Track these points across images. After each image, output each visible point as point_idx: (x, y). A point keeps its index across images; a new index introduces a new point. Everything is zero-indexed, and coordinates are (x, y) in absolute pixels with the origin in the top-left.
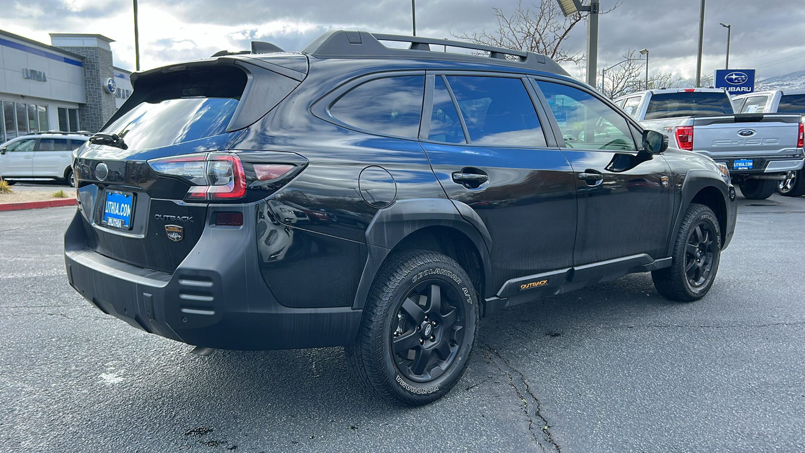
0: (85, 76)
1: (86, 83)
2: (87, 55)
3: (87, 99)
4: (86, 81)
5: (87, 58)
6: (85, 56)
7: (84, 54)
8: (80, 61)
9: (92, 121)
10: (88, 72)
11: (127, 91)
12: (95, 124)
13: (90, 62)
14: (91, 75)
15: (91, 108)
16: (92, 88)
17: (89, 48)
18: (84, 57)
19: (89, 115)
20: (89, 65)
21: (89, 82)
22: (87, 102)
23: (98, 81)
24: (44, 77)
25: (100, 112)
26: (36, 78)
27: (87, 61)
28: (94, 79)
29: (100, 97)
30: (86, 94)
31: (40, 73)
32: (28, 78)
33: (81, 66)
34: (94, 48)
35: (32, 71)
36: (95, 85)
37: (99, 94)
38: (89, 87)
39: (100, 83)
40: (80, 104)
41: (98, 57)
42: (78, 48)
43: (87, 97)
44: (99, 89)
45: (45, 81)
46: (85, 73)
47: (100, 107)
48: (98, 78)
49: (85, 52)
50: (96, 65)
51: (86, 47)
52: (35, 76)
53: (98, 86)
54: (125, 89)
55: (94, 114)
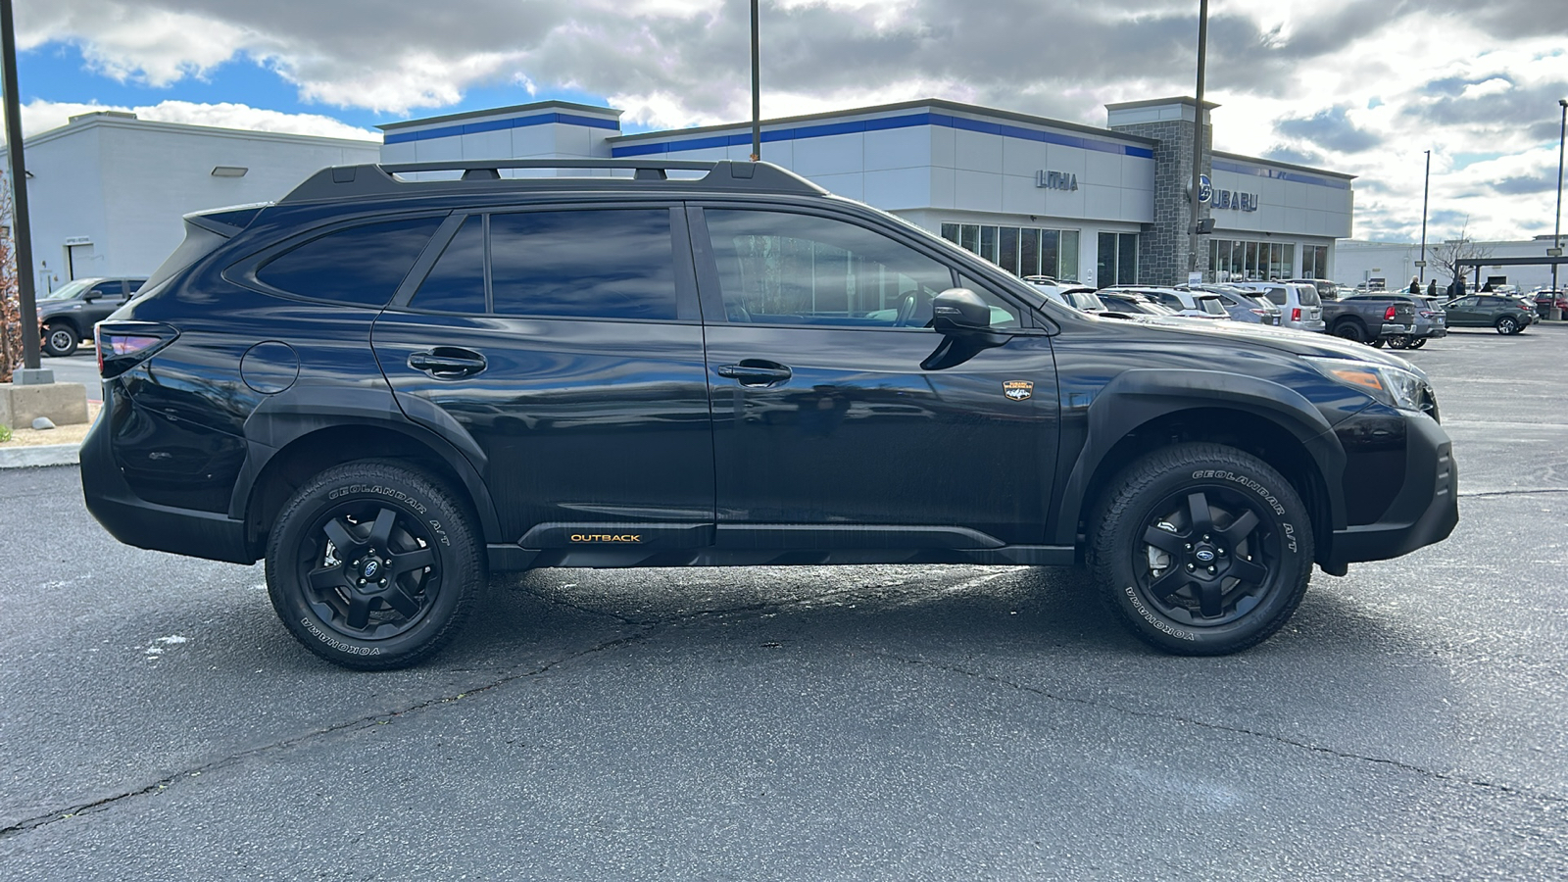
0: (1156, 173)
1: (1156, 187)
2: (1163, 136)
3: (1155, 215)
4: (1156, 182)
5: (1162, 142)
6: (1159, 138)
7: (1158, 136)
8: (1149, 147)
9: (1160, 254)
10: (1161, 166)
11: (1244, 196)
12: (1163, 259)
13: (1167, 148)
14: (1167, 171)
15: (1161, 230)
16: (1166, 195)
17: (1168, 123)
18: (1157, 141)
19: (1155, 243)
20: (1164, 154)
21: (1162, 184)
22: (1155, 220)
23: (1176, 181)
24: (1074, 182)
25: (1175, 238)
26: (1057, 185)
27: (1161, 147)
28: (1170, 178)
29: (1178, 210)
30: (1155, 205)
31: (1067, 176)
32: (1043, 186)
33: (1150, 157)
34: (1175, 123)
35: (1052, 174)
36: (1172, 189)
37: (1175, 205)
38: (1161, 194)
39: (1179, 185)
40: (1142, 225)
41: (1179, 138)
42: (1148, 126)
43: (1155, 211)
44: (1176, 195)
45: (1074, 188)
46: (1156, 169)
47: (1175, 228)
48: (1177, 176)
49: (1160, 131)
50: (1177, 153)
51: (1162, 123)
52: (1058, 181)
53: (1176, 191)
54: (1239, 192)
55: (1165, 241)
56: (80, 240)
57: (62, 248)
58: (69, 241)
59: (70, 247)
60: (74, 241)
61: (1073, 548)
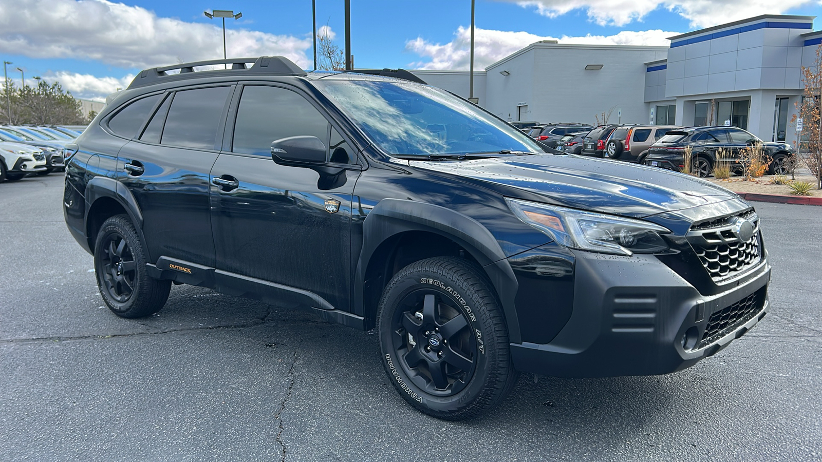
56: (523, 104)
57: (516, 107)
58: (519, 104)
59: (520, 107)
60: (520, 104)
61: (362, 318)
